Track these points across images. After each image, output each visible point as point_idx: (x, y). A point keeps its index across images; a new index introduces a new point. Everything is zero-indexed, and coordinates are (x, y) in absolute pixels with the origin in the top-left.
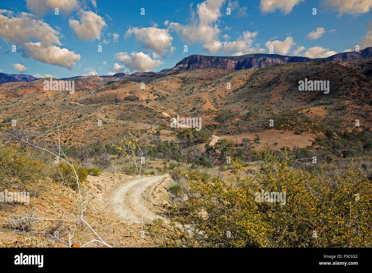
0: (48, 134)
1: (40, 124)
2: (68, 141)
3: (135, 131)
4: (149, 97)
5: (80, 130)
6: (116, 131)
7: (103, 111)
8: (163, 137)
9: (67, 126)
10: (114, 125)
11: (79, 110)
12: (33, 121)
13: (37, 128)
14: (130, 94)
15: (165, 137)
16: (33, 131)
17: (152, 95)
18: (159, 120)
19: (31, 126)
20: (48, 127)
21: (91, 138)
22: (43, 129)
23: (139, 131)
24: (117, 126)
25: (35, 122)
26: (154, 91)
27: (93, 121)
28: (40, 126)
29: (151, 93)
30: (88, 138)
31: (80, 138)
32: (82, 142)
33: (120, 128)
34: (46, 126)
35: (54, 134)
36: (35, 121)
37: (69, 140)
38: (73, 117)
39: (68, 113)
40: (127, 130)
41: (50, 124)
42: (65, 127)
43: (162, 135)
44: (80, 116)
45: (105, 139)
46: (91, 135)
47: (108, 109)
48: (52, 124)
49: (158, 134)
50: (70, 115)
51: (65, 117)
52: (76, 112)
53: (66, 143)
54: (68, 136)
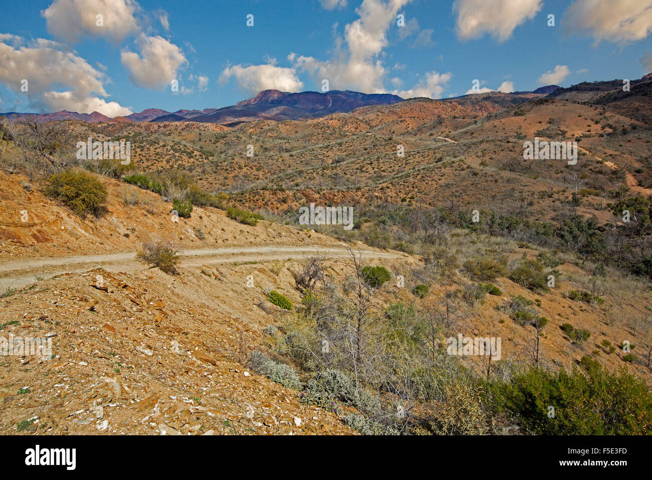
0: (380, 186)
1: (376, 169)
2: (408, 200)
3: (527, 193)
4: (589, 131)
5: (430, 183)
6: (492, 190)
7: (480, 154)
8: (585, 210)
9: (411, 174)
10: (490, 178)
11: (441, 149)
12: (367, 163)
13: (369, 175)
14: (549, 125)
15: (589, 211)
16: (364, 178)
17: (599, 126)
18: (593, 176)
19: (362, 171)
20: (386, 174)
21: (445, 199)
22: (378, 177)
23: (536, 193)
24: (496, 181)
25: (369, 166)
26: (605, 118)
27: (456, 170)
28: (375, 173)
29: (597, 123)
30: (440, 199)
31: (429, 197)
32: (430, 204)
33: (501, 185)
34: (383, 174)
35: (390, 186)
36: (368, 164)
37: (410, 198)
38: (427, 161)
39: (421, 154)
40: (513, 189)
41: (390, 170)
42: (408, 176)
43: (584, 206)
44: (440, 160)
45: (468, 203)
46: (447, 193)
47: (490, 150)
48: (393, 171)
49: (576, 202)
50: (424, 158)
51: (415, 160)
52: (434, 153)
53: (405, 203)
54: (410, 191)
